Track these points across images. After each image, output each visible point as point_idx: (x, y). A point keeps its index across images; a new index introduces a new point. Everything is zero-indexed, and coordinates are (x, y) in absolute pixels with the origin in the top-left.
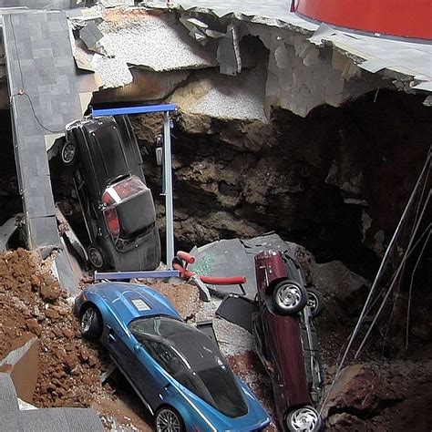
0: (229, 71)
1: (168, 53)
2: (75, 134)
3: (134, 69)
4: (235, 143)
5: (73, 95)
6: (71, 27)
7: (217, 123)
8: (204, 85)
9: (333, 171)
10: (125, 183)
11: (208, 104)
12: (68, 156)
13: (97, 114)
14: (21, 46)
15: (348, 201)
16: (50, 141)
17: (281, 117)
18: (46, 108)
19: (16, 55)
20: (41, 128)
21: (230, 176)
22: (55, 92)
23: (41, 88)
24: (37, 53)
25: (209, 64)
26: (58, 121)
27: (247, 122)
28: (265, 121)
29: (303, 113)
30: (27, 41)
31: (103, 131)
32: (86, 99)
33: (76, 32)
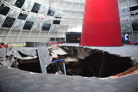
0: (72, 54)
1: (62, 53)
2: (50, 64)
3: (58, 55)
4: (74, 65)
5: (49, 59)
6: (48, 49)
7: (70, 62)
8: (68, 57)
9: (88, 67)
10: (58, 72)
11: (69, 60)
12: (49, 68)
13: (53, 61)
14: (40, 52)
15: (92, 71)
16: (46, 66)
17: (80, 60)
18: (45, 61)
19: (40, 53)
20: (45, 64)
21: (73, 71)
22: (46, 58)
23: (44, 58)
24: (43, 53)
25: (68, 54)
26: (47, 63)
27: (75, 62)
28: (78, 61)
29: (83, 59)
30: (41, 51)
31: (55, 64)
32: (51, 59)
33: (49, 50)
